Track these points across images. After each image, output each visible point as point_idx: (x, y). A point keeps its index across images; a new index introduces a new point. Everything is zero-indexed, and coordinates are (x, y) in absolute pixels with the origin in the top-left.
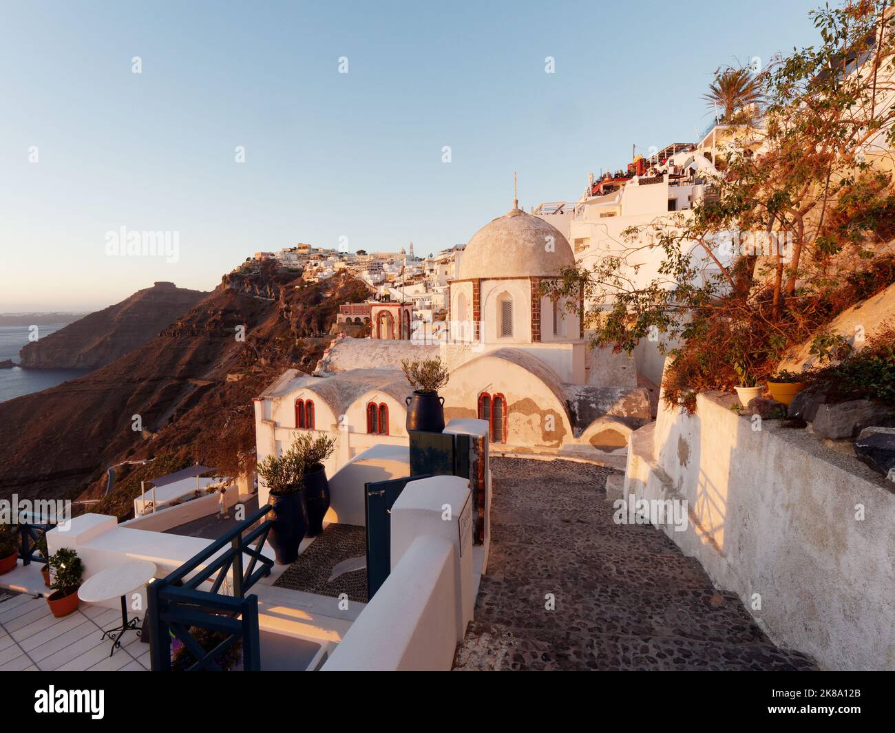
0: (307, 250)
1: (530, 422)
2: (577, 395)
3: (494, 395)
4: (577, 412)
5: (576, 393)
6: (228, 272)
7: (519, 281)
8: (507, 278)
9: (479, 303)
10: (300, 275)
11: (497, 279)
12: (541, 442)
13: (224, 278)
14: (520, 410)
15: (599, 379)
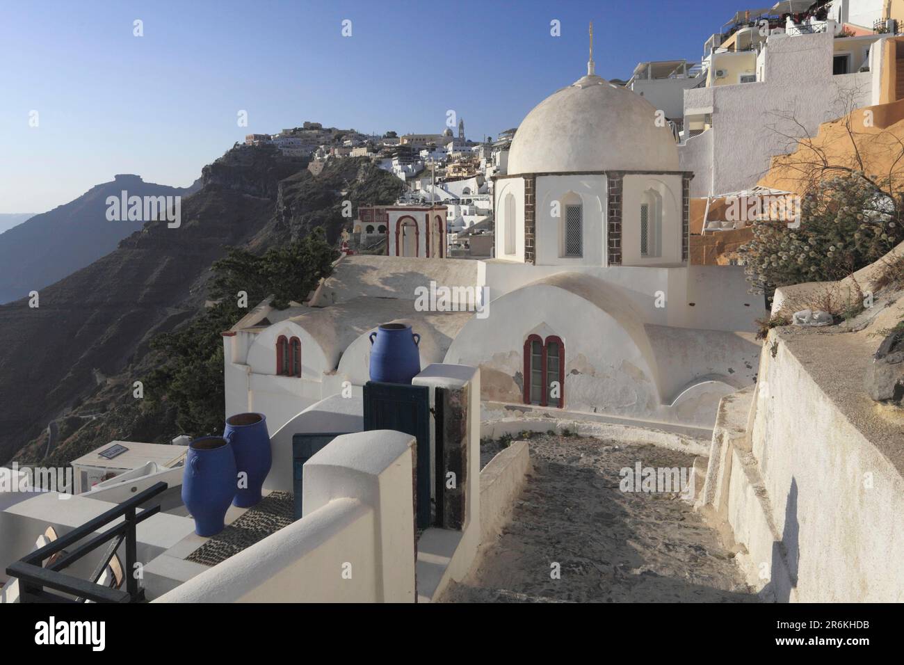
0: (316, 131)
3: (548, 338)
6: (211, 161)
7: (592, 177)
9: (532, 206)
10: (306, 166)
13: (205, 170)
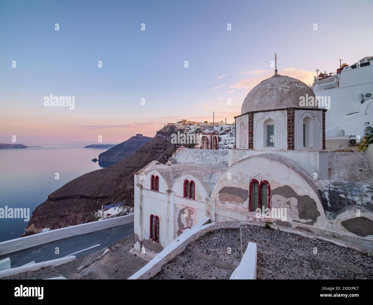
0: (186, 122)
1: (288, 203)
2: (326, 187)
3: (261, 181)
4: (328, 199)
5: (326, 185)
6: (159, 130)
7: (279, 112)
8: (271, 111)
9: (252, 126)
11: (264, 111)
12: (298, 218)
13: (157, 132)
14: (280, 194)
15: (339, 177)
